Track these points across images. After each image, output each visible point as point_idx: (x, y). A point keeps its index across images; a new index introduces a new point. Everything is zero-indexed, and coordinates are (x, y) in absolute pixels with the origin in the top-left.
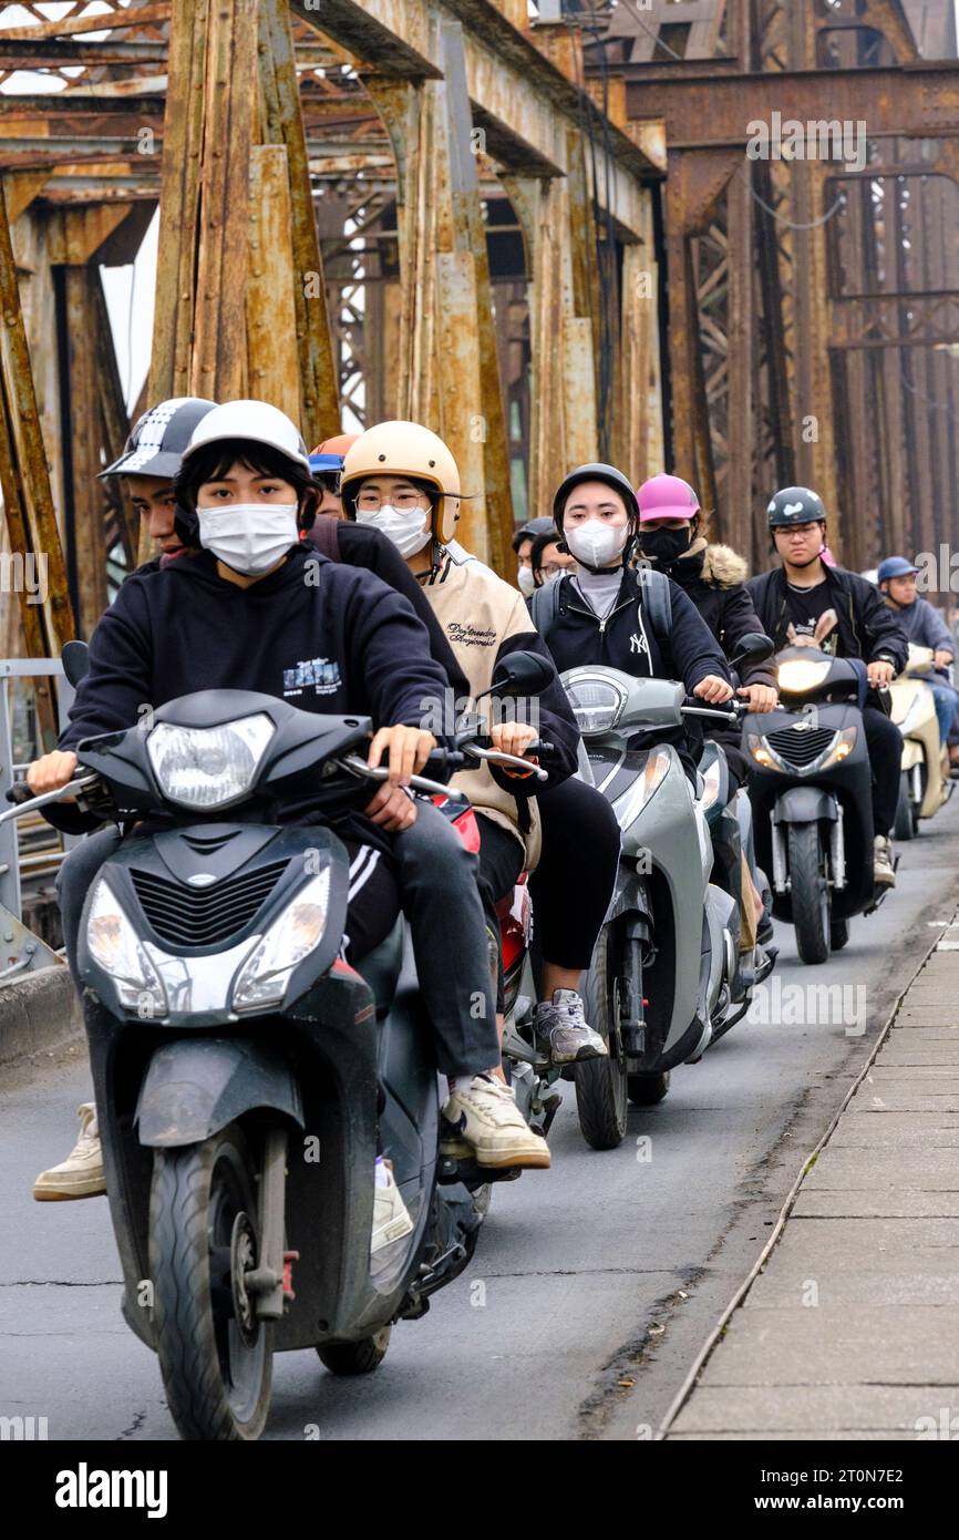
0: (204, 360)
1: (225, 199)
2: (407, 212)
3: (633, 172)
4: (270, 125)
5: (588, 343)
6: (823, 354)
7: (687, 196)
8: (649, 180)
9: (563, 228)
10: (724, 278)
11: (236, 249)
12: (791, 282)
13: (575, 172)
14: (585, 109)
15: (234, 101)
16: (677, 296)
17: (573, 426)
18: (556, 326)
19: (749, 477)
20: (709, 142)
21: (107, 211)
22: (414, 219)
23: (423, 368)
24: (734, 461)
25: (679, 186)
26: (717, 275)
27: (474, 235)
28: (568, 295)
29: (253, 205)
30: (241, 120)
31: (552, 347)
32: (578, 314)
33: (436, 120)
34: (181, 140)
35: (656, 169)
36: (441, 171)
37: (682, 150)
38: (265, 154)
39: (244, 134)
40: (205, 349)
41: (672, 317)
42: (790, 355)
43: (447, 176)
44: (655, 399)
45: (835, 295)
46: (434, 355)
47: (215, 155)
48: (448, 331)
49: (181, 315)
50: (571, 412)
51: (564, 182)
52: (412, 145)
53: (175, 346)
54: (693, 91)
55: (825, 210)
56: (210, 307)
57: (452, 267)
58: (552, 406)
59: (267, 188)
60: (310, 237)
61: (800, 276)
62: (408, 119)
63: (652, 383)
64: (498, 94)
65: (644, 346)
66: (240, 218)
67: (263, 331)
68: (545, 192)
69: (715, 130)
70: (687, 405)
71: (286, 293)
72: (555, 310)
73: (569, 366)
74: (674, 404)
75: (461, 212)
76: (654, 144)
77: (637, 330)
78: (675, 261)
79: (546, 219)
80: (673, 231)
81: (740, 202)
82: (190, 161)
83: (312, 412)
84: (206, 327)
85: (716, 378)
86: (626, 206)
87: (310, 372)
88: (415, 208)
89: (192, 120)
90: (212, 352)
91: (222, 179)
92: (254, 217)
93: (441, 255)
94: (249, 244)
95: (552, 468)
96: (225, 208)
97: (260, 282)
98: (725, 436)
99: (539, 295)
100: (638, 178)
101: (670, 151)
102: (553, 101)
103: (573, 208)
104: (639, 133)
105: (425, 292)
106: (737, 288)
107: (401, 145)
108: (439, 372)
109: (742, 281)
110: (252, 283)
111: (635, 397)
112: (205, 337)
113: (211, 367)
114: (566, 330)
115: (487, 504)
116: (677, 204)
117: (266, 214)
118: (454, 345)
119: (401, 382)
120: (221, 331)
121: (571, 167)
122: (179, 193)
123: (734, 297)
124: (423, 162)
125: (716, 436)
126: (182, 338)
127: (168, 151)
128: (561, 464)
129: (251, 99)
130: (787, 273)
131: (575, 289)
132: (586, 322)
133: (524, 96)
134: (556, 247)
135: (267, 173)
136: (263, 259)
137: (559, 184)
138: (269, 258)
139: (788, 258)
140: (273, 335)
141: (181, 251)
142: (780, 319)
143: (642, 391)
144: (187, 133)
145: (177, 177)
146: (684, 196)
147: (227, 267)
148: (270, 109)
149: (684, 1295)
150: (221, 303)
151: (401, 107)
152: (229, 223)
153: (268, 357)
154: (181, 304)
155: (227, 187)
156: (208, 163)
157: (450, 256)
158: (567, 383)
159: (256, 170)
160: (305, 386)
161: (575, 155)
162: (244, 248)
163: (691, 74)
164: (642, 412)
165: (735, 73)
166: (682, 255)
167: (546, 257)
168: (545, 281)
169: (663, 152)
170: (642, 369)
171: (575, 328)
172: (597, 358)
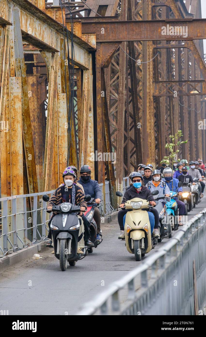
5: (65, 100)
6: (152, 98)
8: (92, 52)
9: (58, 66)
10: (118, 78)
16: (99, 85)
18: (56, 96)
20: (109, 41)
24: (119, 130)
25: (100, 53)
26: (116, 77)
27: (23, 71)
28: (60, 87)
31: (53, 102)
32: (63, 92)
33: (10, 38)
35: (92, 48)
37: (101, 43)
41: (97, 91)
44: (91, 115)
45: (156, 81)
48: (12, 100)
51: (59, 53)
54: (104, 26)
55: (153, 57)
57: (14, 81)
61: (145, 76)
62: (2, 37)
63: (90, 110)
65: (88, 99)
68: (53, 56)
69: (111, 37)
72: (55, 91)
73: (59, 107)
74: (98, 116)
75: (18, 64)
76: (93, 41)
77: (86, 95)
78: (98, 75)
79: (53, 64)
80: (98, 66)
81: (123, 56)
93: (11, 77)
100: (87, 51)
101: (97, 42)
102: (57, 30)
104: (89, 37)
106: (121, 81)
108: (9, 112)
109: (123, 79)
111: (85, 114)
114: (59, 97)
116: (99, 58)
118: (14, 104)
121: (61, 49)
123: (120, 83)
128: (56, 136)
130: (139, 75)
132: (65, 94)
133: (45, 29)
134: (56, 72)
137: (58, 54)
142: (137, 89)
143: (87, 113)
146: (101, 56)
157: (14, 78)
158: (58, 112)
161: (63, 45)
163: (104, 21)
164: (87, 119)
165: (117, 21)
166: (100, 73)
167: (52, 75)
168: (52, 83)
169: (95, 43)
170: (87, 106)
171: (62, 96)
172: (68, 105)
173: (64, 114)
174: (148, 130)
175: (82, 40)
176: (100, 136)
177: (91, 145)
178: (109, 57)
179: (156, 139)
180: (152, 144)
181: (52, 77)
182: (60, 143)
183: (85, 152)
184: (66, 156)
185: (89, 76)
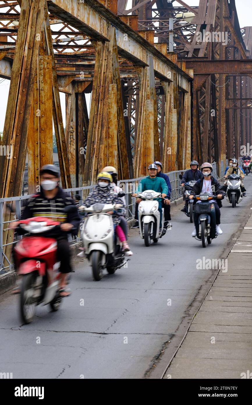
0: (99, 126)
1: (104, 95)
2: (141, 92)
3: (187, 79)
4: (114, 79)
5: (176, 114)
6: (224, 110)
7: (197, 84)
8: (190, 80)
9: (172, 91)
10: (205, 97)
11: (106, 105)
12: (218, 96)
13: (175, 81)
14: (177, 68)
15: (107, 76)
16: (195, 103)
17: (173, 129)
18: (170, 111)
19: (208, 135)
20: (202, 73)
21: (86, 83)
22: (142, 93)
23: (143, 122)
24: (205, 133)
26: (203, 97)
27: (154, 96)
28: (172, 104)
29: (110, 95)
30: (108, 80)
32: (174, 108)
33: (147, 74)
34: (96, 83)
35: (191, 78)
36: (148, 84)
37: (197, 75)
38: (112, 86)
39: (108, 82)
40: (99, 124)
41: (193, 107)
42: (218, 110)
43: (149, 85)
44: (189, 122)
45: (227, 99)
46: (145, 119)
47: (103, 87)
48: (148, 114)
49: (95, 117)
50: (172, 127)
52: (142, 79)
53: (93, 123)
54: (199, 63)
55: (226, 82)
56: (100, 116)
57: (149, 102)
58: (169, 126)
59: (113, 92)
60: (121, 101)
61: (220, 95)
62: (142, 74)
63: (189, 119)
64: (160, 67)
65: (188, 112)
66: (107, 99)
67: (111, 119)
68: (169, 85)
69: (203, 71)
70: (196, 124)
71: (115, 112)
72: (170, 108)
73: (172, 118)
74: (193, 123)
75: (152, 91)
76: (191, 73)
77: (187, 109)
78: (194, 96)
79: (169, 90)
80: (194, 90)
81: (208, 82)
82: (98, 87)
83: (120, 134)
84: (99, 120)
85: (202, 117)
86: (185, 85)
87: (120, 126)
88: (142, 91)
89: (98, 79)
90: (100, 125)
91: (104, 91)
92: (110, 98)
93: (147, 100)
94: (109, 103)
95: (168, 138)
96: (104, 97)
97: (111, 110)
98: (203, 128)
99: (167, 105)
100: (188, 80)
101: (194, 74)
102: (171, 67)
103: (174, 87)
104: (188, 71)
105: (143, 108)
106: (207, 99)
107: (140, 79)
108: (146, 122)
109: (208, 98)
110: (109, 110)
111: (186, 122)
112: (99, 122)
113: (100, 128)
114: (172, 111)
115: (154, 146)
116: (195, 85)
117: (112, 97)
118: (149, 117)
119: (138, 125)
120: (102, 121)
121: (174, 80)
122: (95, 94)
123: (206, 101)
124: (144, 82)
125: (202, 128)
126: (95, 122)
127: (94, 85)
128: (170, 137)
129: (110, 76)
130: (218, 94)
131: (174, 103)
132: (176, 109)
133: (165, 67)
134: (171, 95)
135: (113, 89)
136: (111, 106)
137: (172, 83)
138: (112, 106)
139: (218, 92)
140: (113, 120)
141: (95, 105)
142: (215, 104)
143: (187, 121)
144: (97, 82)
145: (95, 91)
146: (197, 83)
147: (104, 108)
148: (114, 76)
149: (169, 342)
150: (103, 115)
151: (141, 71)
152: (105, 100)
153: (112, 124)
154: (95, 115)
155: (105, 93)
156: (101, 88)
157: (149, 100)
158: (172, 121)
159: (110, 89)
160: (119, 129)
161: (175, 77)
162: (108, 104)
163: (199, 60)
164: (187, 125)
165: (208, 60)
166: (196, 95)
167: (168, 97)
168: (168, 102)
169: (193, 75)
170: (187, 117)
171: (174, 111)
172: (178, 117)
173: (175, 123)
174: (222, 132)
175: (185, 73)
176: (194, 136)
177: (189, 143)
178: (202, 84)
179: (227, 138)
180: (224, 141)
181: (168, 98)
182: (172, 141)
183: (186, 147)
184: (176, 150)
185: (188, 96)
